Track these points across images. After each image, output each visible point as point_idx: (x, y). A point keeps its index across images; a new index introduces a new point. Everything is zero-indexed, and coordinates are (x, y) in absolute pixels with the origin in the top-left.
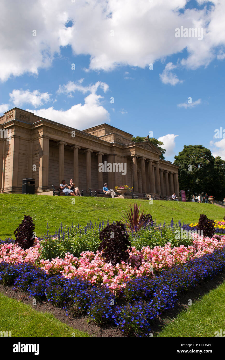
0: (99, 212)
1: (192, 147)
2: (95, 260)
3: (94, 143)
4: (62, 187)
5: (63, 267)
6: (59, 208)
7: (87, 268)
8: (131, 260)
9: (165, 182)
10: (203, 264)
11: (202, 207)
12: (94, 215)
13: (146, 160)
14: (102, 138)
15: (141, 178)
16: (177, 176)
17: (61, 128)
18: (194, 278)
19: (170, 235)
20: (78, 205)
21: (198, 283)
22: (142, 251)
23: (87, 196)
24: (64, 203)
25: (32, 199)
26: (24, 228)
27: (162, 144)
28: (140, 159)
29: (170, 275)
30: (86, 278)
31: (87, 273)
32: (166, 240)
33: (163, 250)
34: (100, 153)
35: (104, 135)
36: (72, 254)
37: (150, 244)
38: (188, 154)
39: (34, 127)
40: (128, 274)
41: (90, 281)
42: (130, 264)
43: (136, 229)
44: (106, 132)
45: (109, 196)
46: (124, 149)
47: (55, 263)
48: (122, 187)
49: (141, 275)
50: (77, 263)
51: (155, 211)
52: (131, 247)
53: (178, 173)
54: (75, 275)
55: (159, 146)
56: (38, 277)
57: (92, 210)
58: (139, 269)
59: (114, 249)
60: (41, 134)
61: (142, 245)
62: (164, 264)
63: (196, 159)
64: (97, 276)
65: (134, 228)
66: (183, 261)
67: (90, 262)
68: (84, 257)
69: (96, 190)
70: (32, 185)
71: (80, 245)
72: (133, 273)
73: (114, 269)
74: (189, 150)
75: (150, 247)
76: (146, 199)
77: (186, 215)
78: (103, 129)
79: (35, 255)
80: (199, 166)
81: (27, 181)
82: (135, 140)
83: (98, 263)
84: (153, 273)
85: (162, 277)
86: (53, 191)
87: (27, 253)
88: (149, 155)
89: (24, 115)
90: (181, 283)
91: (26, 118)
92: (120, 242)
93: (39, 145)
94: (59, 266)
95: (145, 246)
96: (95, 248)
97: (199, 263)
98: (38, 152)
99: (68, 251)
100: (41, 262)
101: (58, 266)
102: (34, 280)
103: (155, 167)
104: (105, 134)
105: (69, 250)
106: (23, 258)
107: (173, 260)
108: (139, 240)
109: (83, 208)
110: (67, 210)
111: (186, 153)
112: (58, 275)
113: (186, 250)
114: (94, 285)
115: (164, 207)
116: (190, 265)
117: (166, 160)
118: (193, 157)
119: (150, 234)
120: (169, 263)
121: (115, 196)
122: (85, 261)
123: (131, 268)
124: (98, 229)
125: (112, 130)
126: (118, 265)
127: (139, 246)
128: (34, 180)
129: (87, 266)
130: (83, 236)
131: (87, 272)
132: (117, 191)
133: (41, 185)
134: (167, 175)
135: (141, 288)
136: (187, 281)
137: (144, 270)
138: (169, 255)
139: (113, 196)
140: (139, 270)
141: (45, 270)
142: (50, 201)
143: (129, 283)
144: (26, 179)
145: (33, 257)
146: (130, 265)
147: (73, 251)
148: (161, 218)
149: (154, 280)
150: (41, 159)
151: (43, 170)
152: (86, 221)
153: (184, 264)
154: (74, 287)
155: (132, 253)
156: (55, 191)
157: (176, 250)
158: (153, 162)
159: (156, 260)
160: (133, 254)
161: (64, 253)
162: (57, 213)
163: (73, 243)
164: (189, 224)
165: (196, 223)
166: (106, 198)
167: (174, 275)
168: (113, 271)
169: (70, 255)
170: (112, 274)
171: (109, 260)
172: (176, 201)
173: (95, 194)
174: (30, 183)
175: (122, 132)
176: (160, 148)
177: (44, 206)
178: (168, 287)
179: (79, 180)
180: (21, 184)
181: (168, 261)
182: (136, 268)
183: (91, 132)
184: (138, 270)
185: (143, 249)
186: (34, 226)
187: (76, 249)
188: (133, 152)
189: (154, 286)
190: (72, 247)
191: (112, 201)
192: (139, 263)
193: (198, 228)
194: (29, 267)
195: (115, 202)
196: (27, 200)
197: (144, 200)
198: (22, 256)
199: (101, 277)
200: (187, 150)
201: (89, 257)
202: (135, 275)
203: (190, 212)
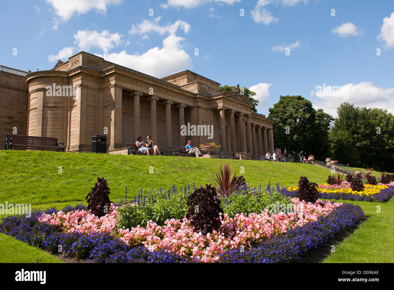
0: (181, 173)
1: (289, 97)
2: (182, 229)
3: (175, 93)
4: (139, 144)
5: (146, 238)
6: (135, 169)
7: (174, 238)
8: (223, 229)
9: (258, 139)
10: (306, 233)
11: (301, 169)
12: (177, 178)
13: (236, 113)
14: (184, 87)
15: (229, 134)
16: (272, 131)
17: (136, 76)
18: (297, 249)
19: (267, 201)
20: (158, 166)
21: (301, 255)
22: (235, 219)
23: (168, 155)
24: (141, 164)
25: (104, 159)
26: (97, 192)
27: (254, 94)
28: (228, 112)
29: (269, 247)
30: (173, 250)
31: (174, 245)
32: (263, 207)
33: (260, 217)
34: (181, 105)
35: (186, 84)
36: (155, 223)
37: (244, 211)
38: (285, 106)
39: (105, 75)
40: (221, 246)
41: (178, 253)
42: (223, 234)
43: (227, 194)
44: (189, 80)
45: (193, 155)
46: (210, 100)
47: (135, 233)
48: (208, 145)
49: (236, 247)
50: (161, 233)
51: (247, 173)
52: (223, 214)
53: (273, 128)
54: (160, 246)
55: (251, 97)
56: (117, 248)
57: (173, 172)
58: (234, 239)
59: (204, 217)
60: (113, 83)
61: (235, 212)
62: (262, 234)
63: (294, 112)
64: (186, 247)
65: (224, 193)
66: (283, 230)
67: (176, 231)
68: (169, 225)
69: (177, 149)
70: (103, 143)
71: (163, 212)
72: (227, 245)
73: (205, 239)
74: (286, 102)
75: (244, 214)
76: (236, 159)
77: (283, 177)
78: (185, 76)
79: (111, 224)
80: (298, 121)
81: (97, 138)
82: (222, 90)
83: (186, 232)
84: (249, 244)
85: (260, 248)
86: (127, 150)
87: (102, 222)
88: (239, 107)
89: (92, 61)
90: (283, 255)
91: (95, 64)
92: (211, 208)
93: (110, 96)
94: (141, 236)
95: (238, 213)
96: (181, 215)
97: (302, 232)
98: (109, 103)
99: (150, 220)
100: (119, 231)
101: (139, 236)
102: (113, 252)
103: (246, 121)
104: (188, 82)
105: (151, 218)
106: (98, 227)
107: (272, 229)
108: (232, 206)
109: (163, 169)
110: (145, 171)
111: (282, 105)
112: (140, 246)
113: (286, 217)
114: (182, 257)
115: (257, 168)
116: (291, 235)
117: (259, 114)
118: (290, 109)
119: (244, 200)
120: (267, 233)
121: (200, 156)
122: (170, 231)
123: (224, 238)
124: (184, 194)
125: (196, 77)
126: (208, 234)
127: (232, 213)
128: (105, 137)
129: (174, 236)
130: (166, 201)
131: (173, 243)
132: (202, 149)
133: (114, 142)
134: (260, 130)
135: (237, 261)
136: (289, 253)
137: (239, 240)
138: (267, 224)
139: (197, 156)
140: (234, 241)
141: (124, 240)
142: (124, 161)
143: (223, 256)
144: (97, 135)
145: (110, 226)
146: (223, 236)
147: (156, 219)
148: (253, 180)
149: (251, 253)
150: (113, 112)
151: (115, 125)
152: (167, 184)
153: (284, 234)
154: (160, 260)
155: (224, 221)
156: (130, 149)
157: (274, 217)
158: (244, 115)
159: (253, 229)
160: (226, 222)
161: (145, 221)
162: (133, 175)
163: (155, 210)
164: (287, 188)
165: (294, 187)
166: (189, 158)
167: (273, 246)
168: (204, 241)
169: (152, 223)
170: (202, 245)
171: (198, 229)
172: (270, 161)
173: (177, 154)
174: (101, 140)
175: (207, 80)
176: (252, 99)
177: (118, 167)
178: (268, 260)
179: (158, 137)
180: (91, 142)
181: (266, 231)
182: (230, 238)
183: (171, 81)
184: (232, 241)
185: (236, 217)
186: (109, 191)
187: (159, 217)
188: (220, 104)
189: (252, 258)
190: (154, 214)
191: (197, 161)
192: (233, 232)
193: (299, 192)
194: (107, 238)
195: (200, 162)
196: (99, 159)
197: (233, 160)
198: (97, 224)
199: (190, 249)
200: (283, 102)
201: (174, 226)
202: (229, 246)
203: (287, 174)
